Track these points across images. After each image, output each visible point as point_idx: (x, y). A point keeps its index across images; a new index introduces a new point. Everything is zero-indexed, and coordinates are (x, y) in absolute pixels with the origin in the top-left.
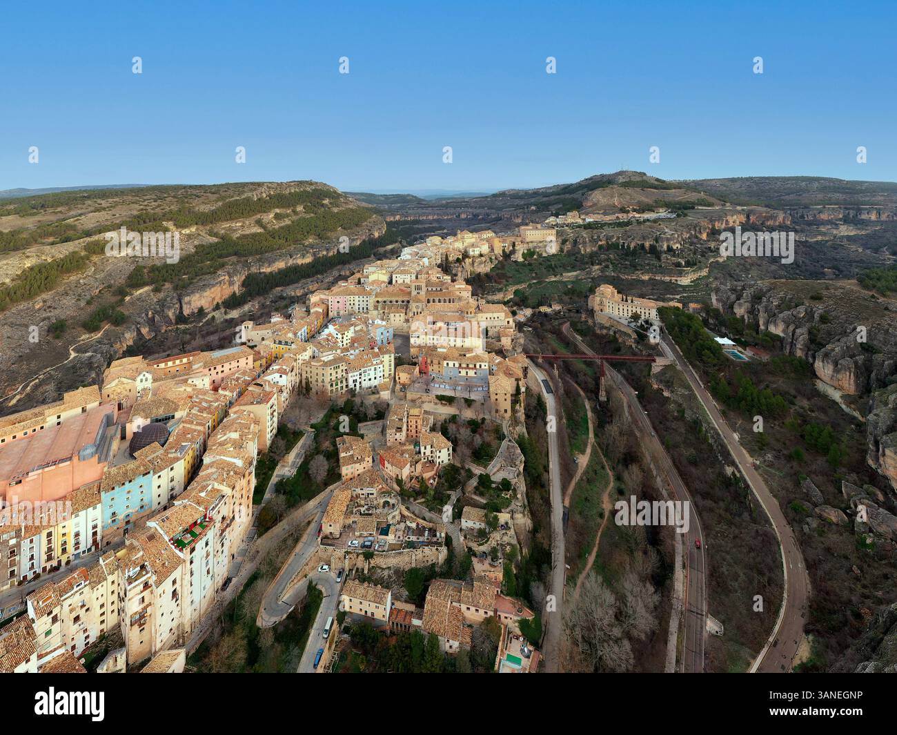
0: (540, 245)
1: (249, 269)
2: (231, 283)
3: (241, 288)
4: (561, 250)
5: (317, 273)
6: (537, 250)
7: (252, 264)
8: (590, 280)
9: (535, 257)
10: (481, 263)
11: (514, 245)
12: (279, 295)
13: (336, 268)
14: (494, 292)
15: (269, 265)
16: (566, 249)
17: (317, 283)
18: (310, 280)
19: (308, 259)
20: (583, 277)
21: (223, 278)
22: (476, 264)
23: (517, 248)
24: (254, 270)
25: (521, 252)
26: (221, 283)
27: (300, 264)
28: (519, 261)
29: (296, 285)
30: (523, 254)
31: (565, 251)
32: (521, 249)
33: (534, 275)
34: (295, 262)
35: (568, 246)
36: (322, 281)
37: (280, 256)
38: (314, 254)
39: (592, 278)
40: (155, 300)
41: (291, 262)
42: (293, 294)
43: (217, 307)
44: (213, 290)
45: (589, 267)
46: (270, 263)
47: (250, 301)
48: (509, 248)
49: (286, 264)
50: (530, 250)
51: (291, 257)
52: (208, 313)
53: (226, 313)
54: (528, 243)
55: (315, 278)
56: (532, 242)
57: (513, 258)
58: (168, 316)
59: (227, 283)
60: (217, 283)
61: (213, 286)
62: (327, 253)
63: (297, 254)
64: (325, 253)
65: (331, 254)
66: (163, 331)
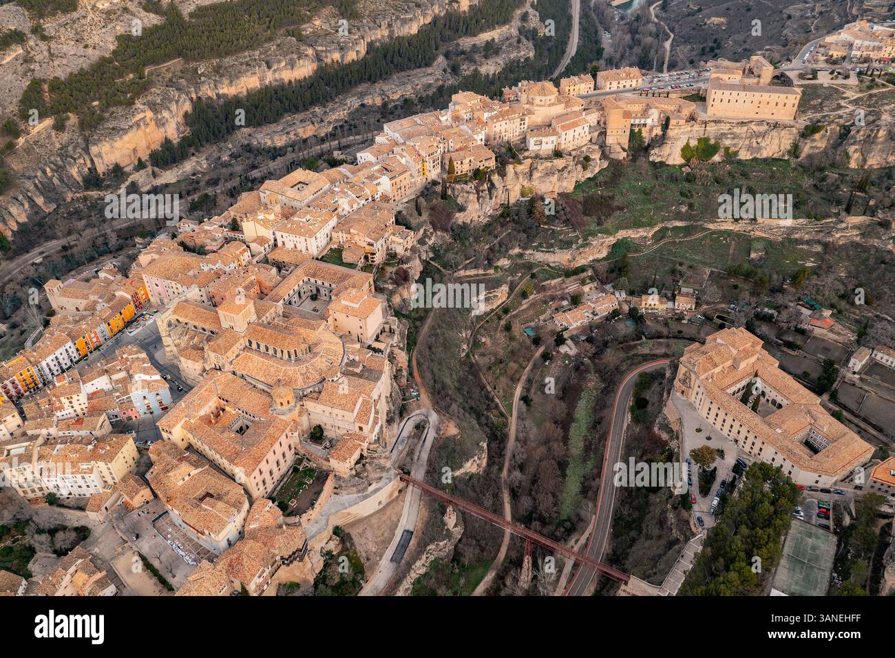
0: (737, 130)
1: (197, 89)
2: (160, 123)
3: (182, 128)
4: (795, 150)
5: (313, 102)
6: (727, 142)
7: (203, 79)
8: (819, 248)
9: (717, 158)
10: (549, 173)
11: (666, 126)
12: (246, 142)
13: (354, 91)
14: (552, 246)
15: (231, 82)
16: (806, 150)
17: (313, 123)
18: (299, 116)
19: (305, 69)
20: (807, 237)
21: (142, 115)
22: (536, 175)
23: (671, 133)
24: (207, 91)
25: (681, 144)
26: (139, 126)
27: (286, 81)
28: (670, 162)
29: (273, 127)
30: (686, 150)
31: (803, 155)
32: (683, 136)
33: (684, 209)
34: (277, 76)
35: (819, 143)
36: (322, 121)
37: (248, 64)
38: (318, 58)
39: (826, 246)
40: (58, 146)
41: (270, 77)
42: (269, 143)
43: (141, 165)
44: (126, 138)
45: (837, 214)
46: (233, 78)
47: (193, 155)
48: (651, 130)
49: (261, 79)
50: (707, 140)
51: (269, 68)
52: (128, 175)
53: (155, 175)
54: (705, 123)
55: (308, 114)
56: (715, 121)
57: (655, 156)
58: (72, 176)
59: (153, 123)
60: (131, 127)
61: (125, 131)
62: (342, 57)
63: (279, 62)
64: (336, 56)
65: (351, 56)
66: (69, 200)
